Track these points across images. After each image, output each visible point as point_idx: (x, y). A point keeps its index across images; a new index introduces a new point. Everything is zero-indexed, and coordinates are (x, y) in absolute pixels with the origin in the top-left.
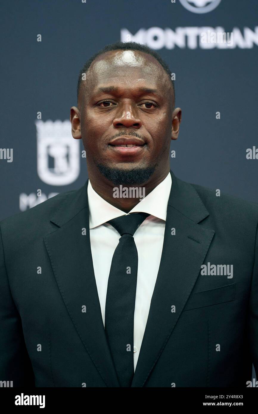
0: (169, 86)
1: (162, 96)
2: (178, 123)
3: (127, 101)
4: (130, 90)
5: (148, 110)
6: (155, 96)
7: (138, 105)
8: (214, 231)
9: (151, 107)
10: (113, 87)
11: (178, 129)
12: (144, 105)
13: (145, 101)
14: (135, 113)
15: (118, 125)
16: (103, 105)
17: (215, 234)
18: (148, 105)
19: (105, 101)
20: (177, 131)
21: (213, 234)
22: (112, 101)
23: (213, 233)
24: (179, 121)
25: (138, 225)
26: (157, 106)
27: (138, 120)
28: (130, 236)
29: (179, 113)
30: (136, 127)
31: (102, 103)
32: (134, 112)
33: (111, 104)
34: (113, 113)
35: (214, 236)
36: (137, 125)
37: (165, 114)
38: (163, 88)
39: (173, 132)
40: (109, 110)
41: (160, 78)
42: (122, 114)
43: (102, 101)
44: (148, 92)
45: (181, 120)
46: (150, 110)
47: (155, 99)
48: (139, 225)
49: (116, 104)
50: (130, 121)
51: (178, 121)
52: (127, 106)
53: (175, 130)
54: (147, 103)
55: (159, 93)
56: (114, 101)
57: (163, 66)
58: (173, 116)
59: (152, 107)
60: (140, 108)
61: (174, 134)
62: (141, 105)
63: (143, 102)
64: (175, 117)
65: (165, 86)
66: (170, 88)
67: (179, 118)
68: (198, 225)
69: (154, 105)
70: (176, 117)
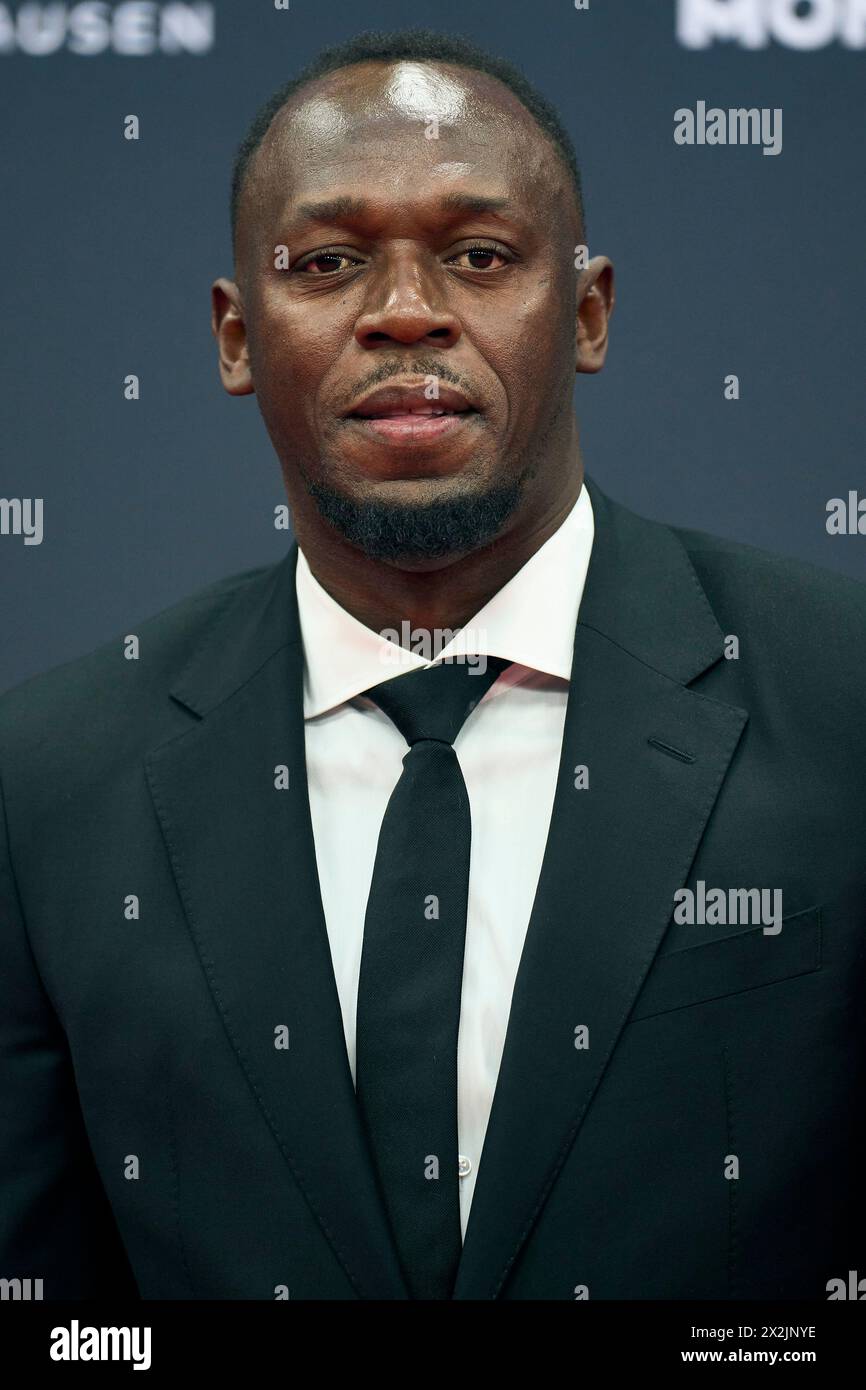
0: (556, 186)
1: (529, 221)
2: (604, 311)
3: (402, 247)
4: (410, 208)
5: (480, 274)
6: (502, 223)
7: (445, 261)
8: (743, 713)
9: (489, 264)
10: (349, 200)
11: (604, 332)
12: (465, 260)
13: (468, 244)
14: (433, 292)
15: (373, 339)
16: (315, 269)
17: (747, 724)
18: (481, 258)
19: (324, 251)
20: (600, 339)
21: (741, 726)
22: (348, 251)
23: (741, 719)
24: (608, 304)
25: (468, 703)
26: (516, 257)
27: (443, 318)
28: (440, 745)
29: (605, 277)
30: (440, 340)
31: (311, 262)
32: (430, 285)
33: (344, 262)
34: (354, 294)
35: (745, 731)
36: (445, 336)
37: (547, 284)
38: (530, 191)
39: (587, 345)
40: (341, 285)
41: (520, 155)
42: (385, 297)
43: (313, 254)
44: (476, 210)
45: (612, 300)
46: (485, 274)
47: (505, 234)
48: (472, 703)
49: (363, 262)
50: (414, 323)
51: (602, 303)
52: (403, 265)
53: (592, 337)
54: (476, 249)
55: (517, 212)
56: (353, 253)
57: (532, 111)
58: (581, 287)
59: (495, 264)
60: (451, 271)
61: (590, 354)
62: (455, 257)
63: (460, 247)
64: (588, 289)
65: (541, 183)
66: (561, 191)
67: (607, 293)
68: (687, 691)
69: (500, 257)
70: (595, 291)
